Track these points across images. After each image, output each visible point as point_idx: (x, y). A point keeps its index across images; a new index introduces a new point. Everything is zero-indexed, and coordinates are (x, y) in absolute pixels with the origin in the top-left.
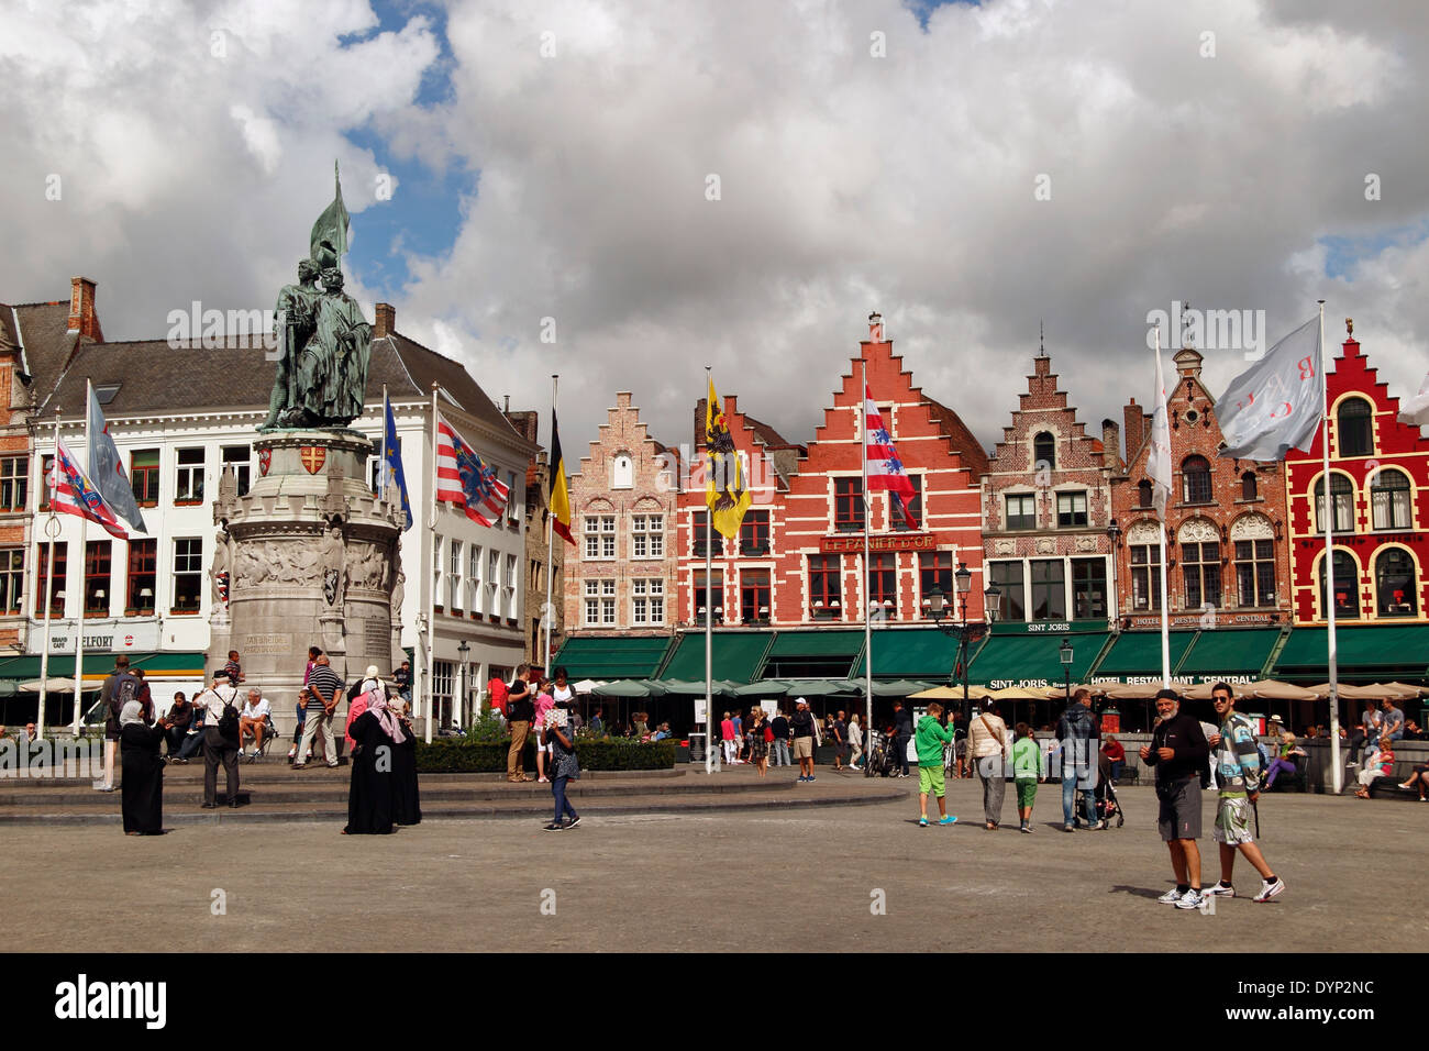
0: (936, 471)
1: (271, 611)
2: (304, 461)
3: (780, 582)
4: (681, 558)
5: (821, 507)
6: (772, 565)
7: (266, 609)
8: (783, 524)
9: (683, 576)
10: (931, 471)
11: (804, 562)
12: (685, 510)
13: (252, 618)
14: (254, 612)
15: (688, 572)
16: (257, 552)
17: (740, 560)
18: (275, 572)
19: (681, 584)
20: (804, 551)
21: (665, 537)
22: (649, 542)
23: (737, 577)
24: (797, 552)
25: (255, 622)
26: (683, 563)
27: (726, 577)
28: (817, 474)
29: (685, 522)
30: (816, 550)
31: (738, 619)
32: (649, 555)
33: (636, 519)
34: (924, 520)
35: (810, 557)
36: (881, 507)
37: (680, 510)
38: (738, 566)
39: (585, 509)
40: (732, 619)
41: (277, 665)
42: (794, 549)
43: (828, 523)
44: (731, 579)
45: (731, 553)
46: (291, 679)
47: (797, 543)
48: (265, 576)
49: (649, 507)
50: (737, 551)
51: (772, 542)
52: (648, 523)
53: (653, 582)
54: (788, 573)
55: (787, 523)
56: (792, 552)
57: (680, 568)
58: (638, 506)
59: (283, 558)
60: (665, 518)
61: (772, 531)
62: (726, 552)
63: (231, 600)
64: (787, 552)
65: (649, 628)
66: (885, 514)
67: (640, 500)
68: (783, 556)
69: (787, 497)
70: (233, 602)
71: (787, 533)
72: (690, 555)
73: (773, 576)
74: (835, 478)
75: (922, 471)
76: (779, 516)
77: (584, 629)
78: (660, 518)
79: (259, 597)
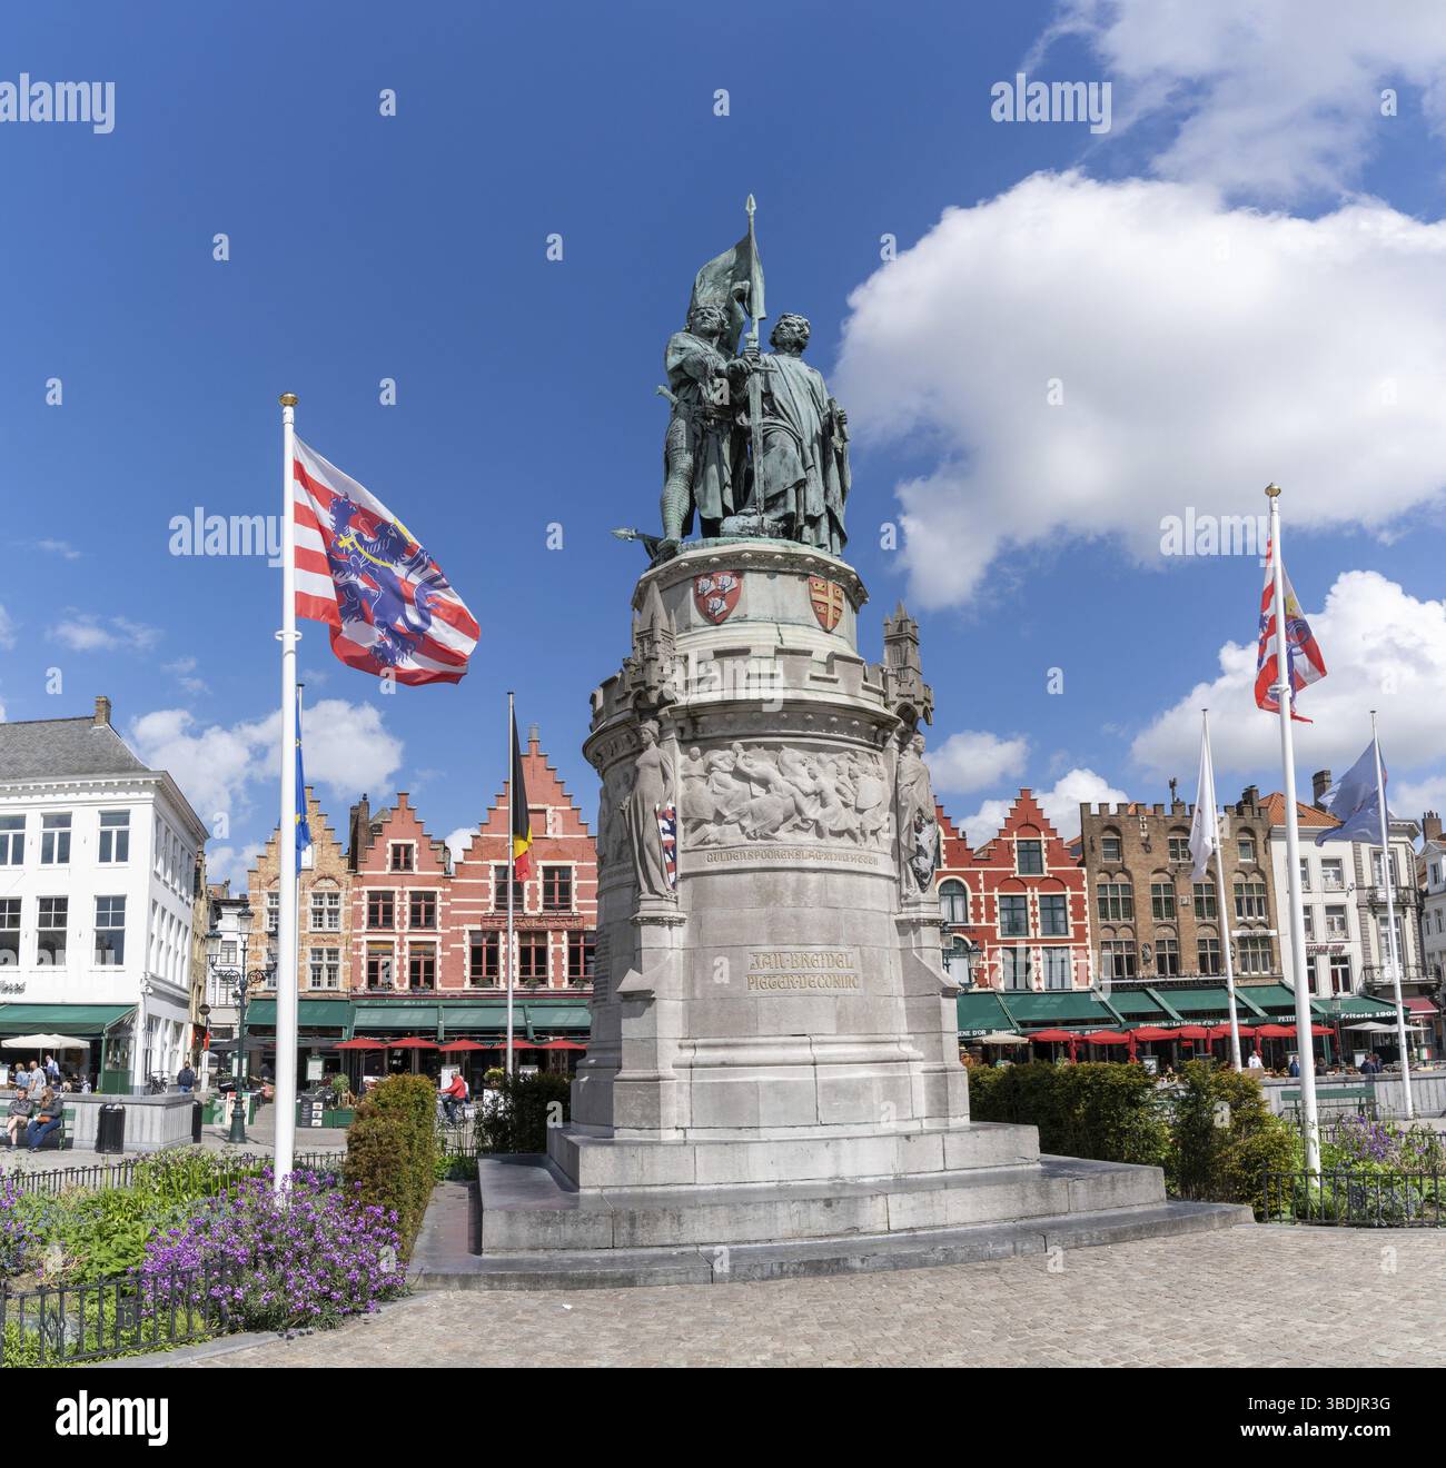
0: (585, 864)
1: (811, 895)
2: (814, 602)
3: (445, 954)
4: (356, 931)
5: (484, 890)
6: (438, 939)
7: (799, 893)
8: (449, 904)
9: (357, 946)
10: (580, 864)
11: (467, 937)
12: (361, 889)
13: (763, 911)
14: (769, 897)
15: (362, 943)
16: (761, 764)
17: (410, 933)
18: (812, 811)
19: (355, 953)
20: (467, 927)
21: (342, 912)
22: (326, 917)
23: (407, 948)
24: (461, 928)
25: (773, 920)
26: (358, 935)
27: (397, 948)
28: (480, 862)
29: (361, 900)
30: (478, 927)
31: (407, 985)
32: (326, 928)
33: (315, 896)
34: (573, 905)
35: (471, 932)
36: (537, 891)
37: (356, 889)
38: (408, 939)
39: (268, 886)
40: (401, 985)
41: (839, 1016)
42: (458, 925)
43: (489, 904)
44: (401, 949)
45: (402, 928)
46: (873, 1048)
47: (460, 920)
48: (786, 819)
49: (327, 886)
50: (407, 927)
51: (439, 919)
52: (326, 900)
53: (330, 952)
54: (452, 946)
55: (452, 903)
56: (456, 928)
57: (354, 940)
58: (317, 885)
59: (828, 782)
60: (342, 895)
61: (439, 910)
62: (397, 927)
63: (680, 870)
64: (452, 928)
65: (324, 991)
66: (540, 898)
67: (319, 879)
68: (448, 931)
69: (452, 880)
70: (685, 876)
71: (452, 912)
72: (364, 928)
73: (439, 949)
74: (496, 867)
75: (572, 863)
76: (445, 897)
77: (265, 991)
78: (337, 896)
79: (779, 863)
